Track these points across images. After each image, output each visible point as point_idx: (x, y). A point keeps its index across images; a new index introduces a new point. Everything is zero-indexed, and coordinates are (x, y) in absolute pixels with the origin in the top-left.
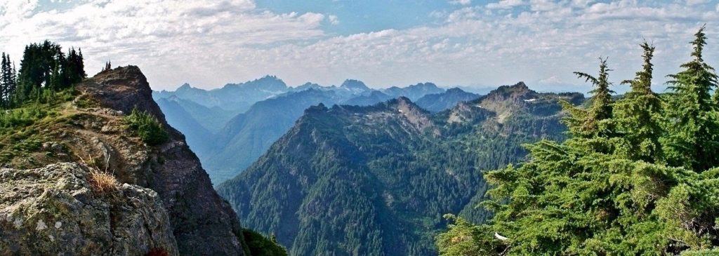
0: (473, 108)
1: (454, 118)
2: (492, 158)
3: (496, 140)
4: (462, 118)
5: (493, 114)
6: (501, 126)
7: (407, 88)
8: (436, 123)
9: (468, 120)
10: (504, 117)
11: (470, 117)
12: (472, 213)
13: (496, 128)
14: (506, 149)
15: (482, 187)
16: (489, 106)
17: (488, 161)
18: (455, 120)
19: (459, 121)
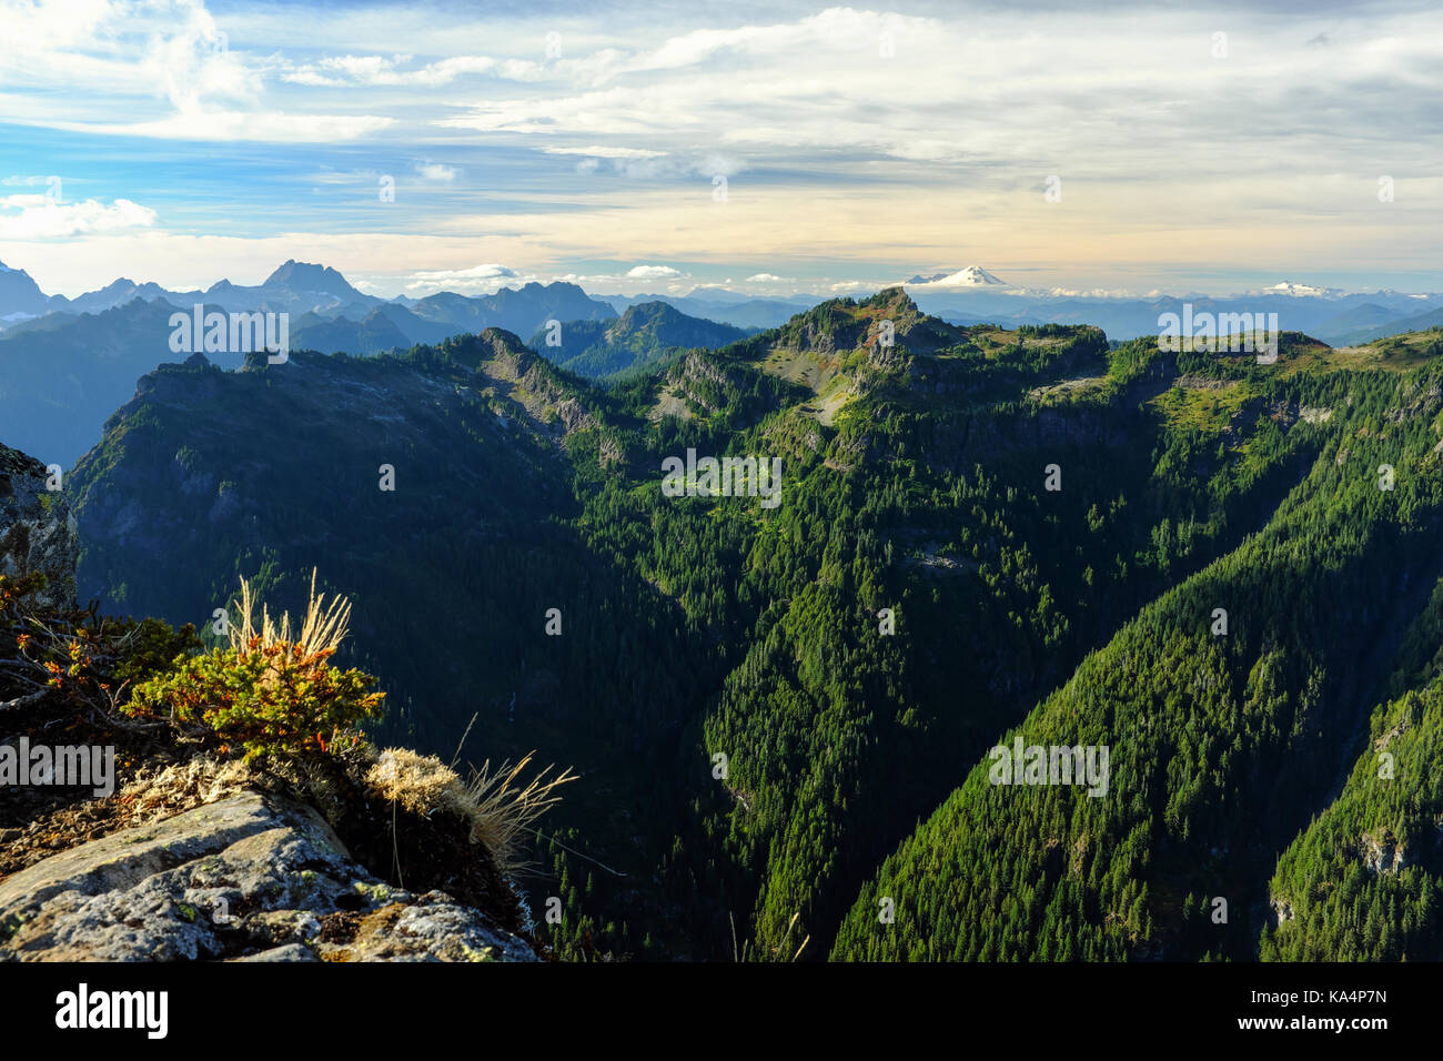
0: (734, 375)
1: (669, 404)
2: (798, 538)
3: (813, 479)
4: (696, 407)
5: (803, 393)
6: (828, 434)
7: (488, 297)
8: (610, 420)
9: (716, 413)
10: (842, 403)
11: (722, 403)
12: (732, 724)
13: (813, 440)
14: (845, 513)
15: (763, 639)
16: (786, 364)
17: (784, 550)
18: (670, 412)
19: (687, 415)
